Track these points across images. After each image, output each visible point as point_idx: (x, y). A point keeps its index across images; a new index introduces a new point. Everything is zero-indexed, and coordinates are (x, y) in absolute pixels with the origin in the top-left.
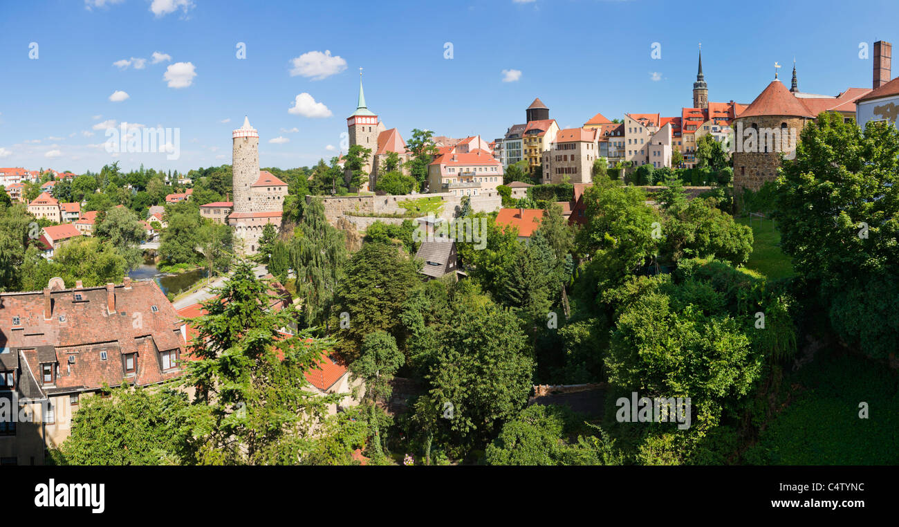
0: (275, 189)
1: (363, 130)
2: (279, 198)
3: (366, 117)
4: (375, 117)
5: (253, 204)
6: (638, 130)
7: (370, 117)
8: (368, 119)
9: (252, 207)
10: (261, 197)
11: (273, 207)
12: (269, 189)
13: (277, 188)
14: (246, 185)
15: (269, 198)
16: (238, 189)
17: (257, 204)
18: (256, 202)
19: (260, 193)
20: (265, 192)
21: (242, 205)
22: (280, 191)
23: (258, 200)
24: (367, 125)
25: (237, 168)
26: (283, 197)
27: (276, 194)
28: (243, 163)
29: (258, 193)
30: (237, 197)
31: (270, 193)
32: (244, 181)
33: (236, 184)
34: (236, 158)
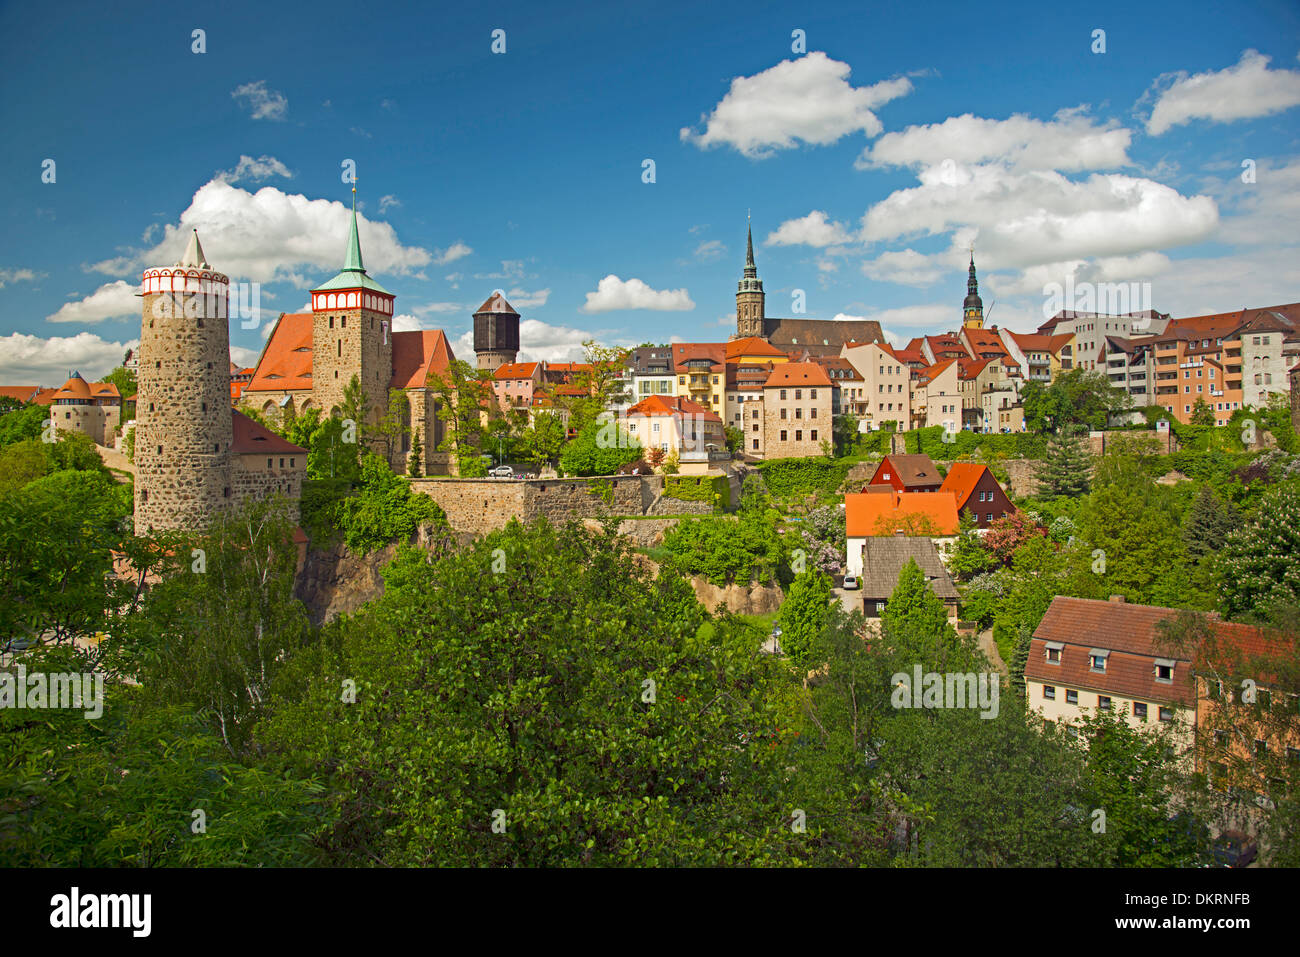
0: (282, 462)
1: (372, 326)
2: (289, 488)
4: (391, 298)
5: (236, 507)
6: (894, 370)
8: (380, 300)
12: (269, 463)
13: (287, 462)
14: (217, 449)
15: (269, 488)
16: (189, 460)
17: (244, 507)
18: (242, 500)
19: (252, 475)
20: (261, 472)
21: (206, 514)
22: (293, 469)
23: (247, 494)
24: (378, 315)
25: (186, 392)
26: (299, 485)
27: (285, 477)
28: (210, 377)
29: (248, 472)
30: (184, 487)
31: (273, 475)
32: (210, 435)
33: (180, 444)
34: (180, 360)
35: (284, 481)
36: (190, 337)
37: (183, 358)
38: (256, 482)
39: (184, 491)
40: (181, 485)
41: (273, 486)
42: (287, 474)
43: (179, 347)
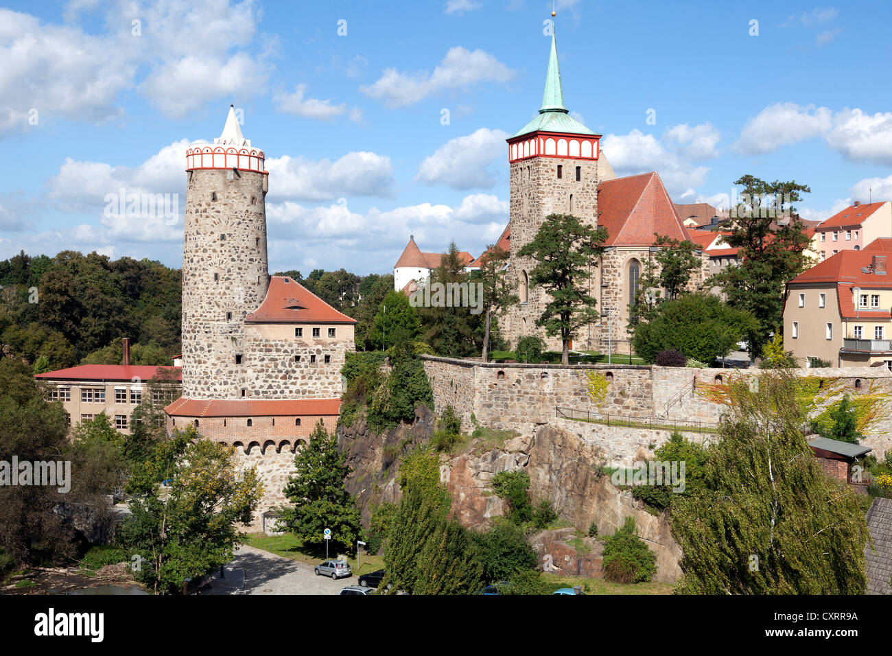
0: (316, 332)
1: (560, 176)
2: (327, 358)
3: (569, 136)
4: (594, 138)
5: (250, 373)
7: (580, 137)
8: (574, 143)
9: (247, 385)
10: (274, 354)
11: (310, 386)
12: (299, 332)
13: (324, 330)
14: (229, 316)
15: (297, 358)
16: (202, 326)
17: (261, 374)
18: (259, 368)
19: (273, 343)
20: (286, 341)
21: (215, 378)
22: (332, 339)
23: (266, 361)
24: (572, 161)
25: (201, 263)
26: (342, 357)
27: (320, 347)
28: (223, 249)
29: (267, 340)
30: (198, 352)
31: (301, 344)
32: (222, 304)
33: (196, 311)
34: (198, 233)
35: (319, 352)
36: (205, 211)
37: (199, 231)
38: (278, 350)
39: (198, 356)
40: (196, 350)
41: (302, 356)
42: (323, 344)
43: (197, 221)
